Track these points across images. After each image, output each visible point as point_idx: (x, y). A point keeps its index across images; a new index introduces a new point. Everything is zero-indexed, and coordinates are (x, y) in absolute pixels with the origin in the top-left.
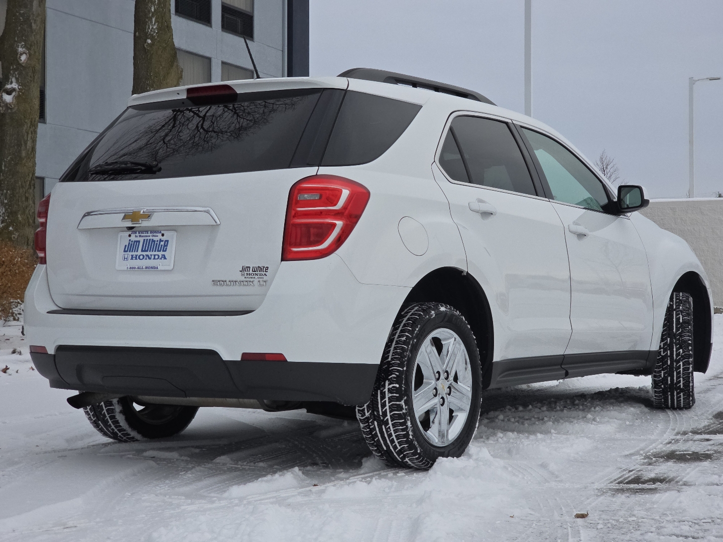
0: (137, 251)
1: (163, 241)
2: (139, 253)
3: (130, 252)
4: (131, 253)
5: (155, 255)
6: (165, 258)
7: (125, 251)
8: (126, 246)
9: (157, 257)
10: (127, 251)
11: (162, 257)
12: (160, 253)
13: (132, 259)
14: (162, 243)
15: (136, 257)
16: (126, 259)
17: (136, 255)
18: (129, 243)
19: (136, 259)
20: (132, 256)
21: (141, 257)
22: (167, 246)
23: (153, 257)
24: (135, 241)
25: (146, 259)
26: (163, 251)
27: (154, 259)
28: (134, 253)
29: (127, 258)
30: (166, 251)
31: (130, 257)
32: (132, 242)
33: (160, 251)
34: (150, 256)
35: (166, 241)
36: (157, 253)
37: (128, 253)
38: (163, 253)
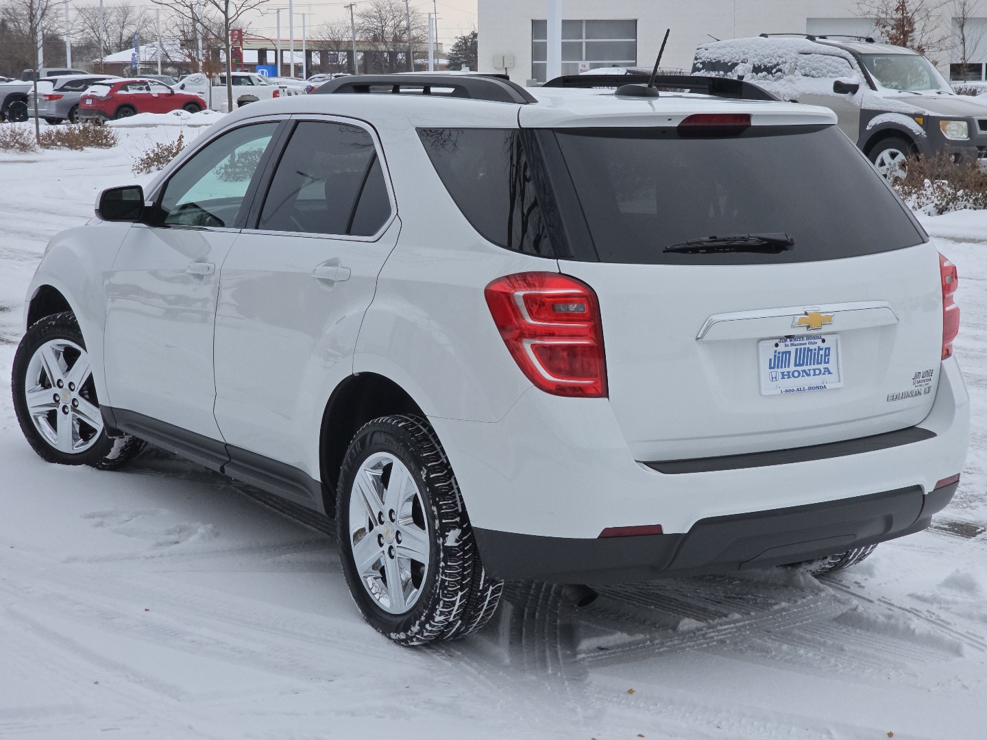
0: (789, 366)
1: (822, 349)
2: (792, 368)
3: (778, 368)
4: (780, 370)
5: (814, 370)
6: (830, 373)
7: (770, 368)
8: (771, 360)
9: (817, 372)
10: (774, 368)
11: (825, 371)
12: (822, 367)
13: (783, 378)
14: (822, 352)
15: (789, 375)
16: (774, 379)
17: (789, 372)
18: (775, 356)
19: (789, 377)
20: (783, 373)
21: (796, 374)
22: (829, 355)
23: (812, 372)
24: (783, 353)
25: (803, 376)
26: (825, 363)
27: (815, 375)
28: (784, 370)
29: (776, 378)
30: (828, 362)
31: (780, 376)
32: (779, 353)
33: (821, 363)
34: (808, 372)
35: (826, 349)
36: (816, 366)
37: (776, 370)
38: (826, 366)
